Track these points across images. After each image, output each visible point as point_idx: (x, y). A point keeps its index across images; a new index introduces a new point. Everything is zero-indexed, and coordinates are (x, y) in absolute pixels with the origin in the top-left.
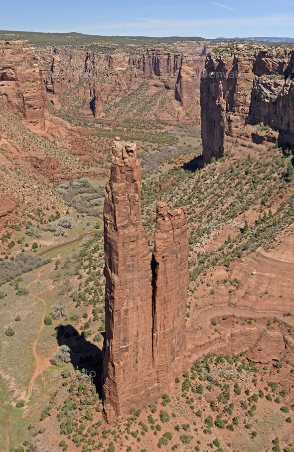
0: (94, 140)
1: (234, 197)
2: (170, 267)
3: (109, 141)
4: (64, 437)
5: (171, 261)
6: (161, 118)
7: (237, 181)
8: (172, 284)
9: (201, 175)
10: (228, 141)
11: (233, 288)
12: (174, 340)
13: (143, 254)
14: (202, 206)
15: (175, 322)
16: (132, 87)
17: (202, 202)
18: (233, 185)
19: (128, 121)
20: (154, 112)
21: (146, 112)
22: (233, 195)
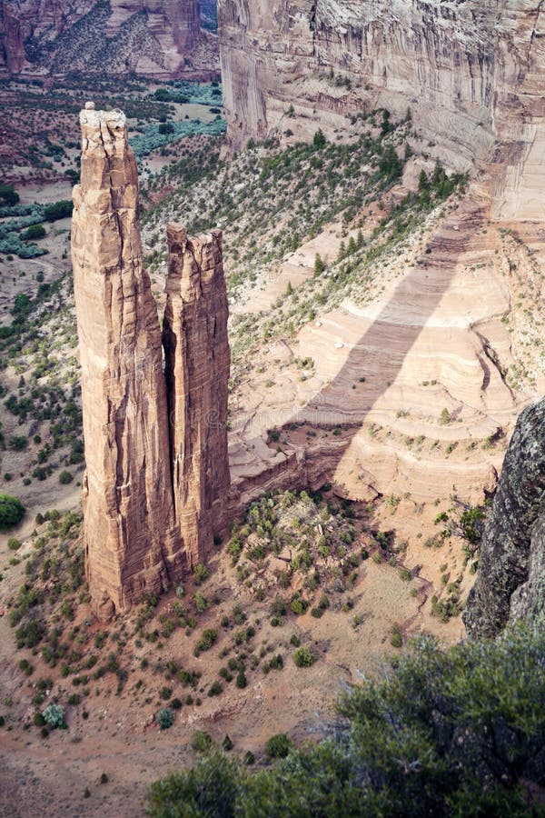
0: (15, 115)
1: (293, 213)
2: (197, 340)
3: (44, 117)
4: (25, 654)
5: (199, 329)
6: (138, 70)
7: (296, 182)
8: (201, 371)
9: (230, 175)
10: (274, 109)
11: (306, 373)
12: (209, 470)
13: (148, 318)
14: (236, 230)
15: (210, 438)
16: (79, 11)
17: (235, 224)
18: (290, 189)
19: (75, 76)
20: (124, 58)
21: (110, 60)
22: (292, 208)
